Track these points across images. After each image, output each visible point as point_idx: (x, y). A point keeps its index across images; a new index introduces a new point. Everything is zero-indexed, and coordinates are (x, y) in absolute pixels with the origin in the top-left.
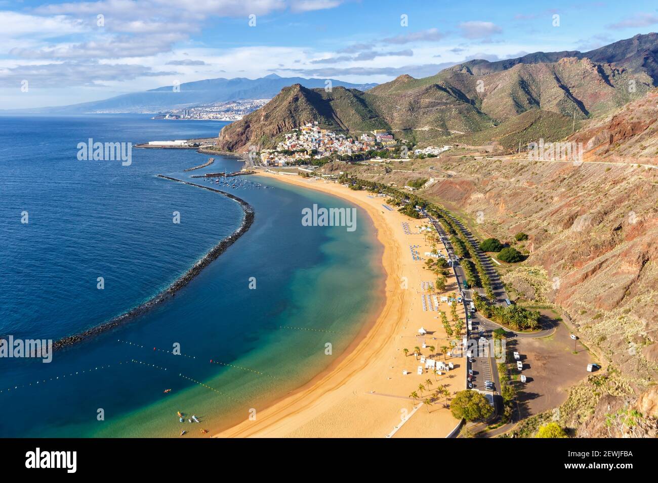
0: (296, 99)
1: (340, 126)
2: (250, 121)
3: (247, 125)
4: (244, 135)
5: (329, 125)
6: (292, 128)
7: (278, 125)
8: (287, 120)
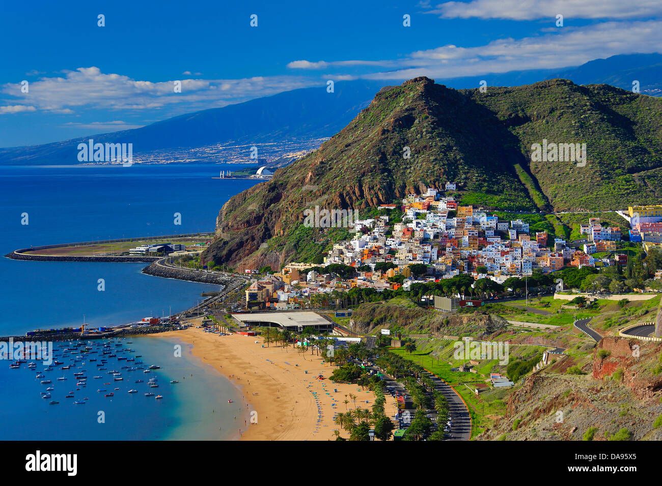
0: (405, 121)
1: (528, 195)
2: (284, 186)
3: (273, 194)
4: (261, 226)
5: (488, 192)
6: (380, 203)
7: (341, 195)
8: (367, 180)
